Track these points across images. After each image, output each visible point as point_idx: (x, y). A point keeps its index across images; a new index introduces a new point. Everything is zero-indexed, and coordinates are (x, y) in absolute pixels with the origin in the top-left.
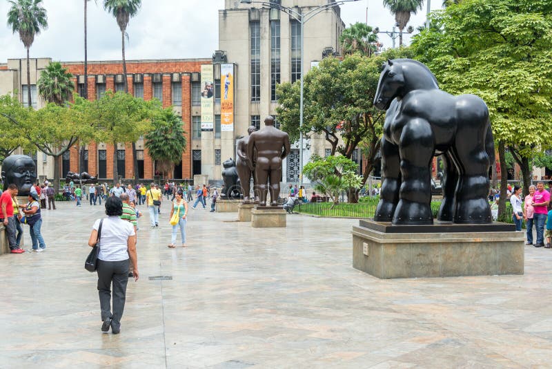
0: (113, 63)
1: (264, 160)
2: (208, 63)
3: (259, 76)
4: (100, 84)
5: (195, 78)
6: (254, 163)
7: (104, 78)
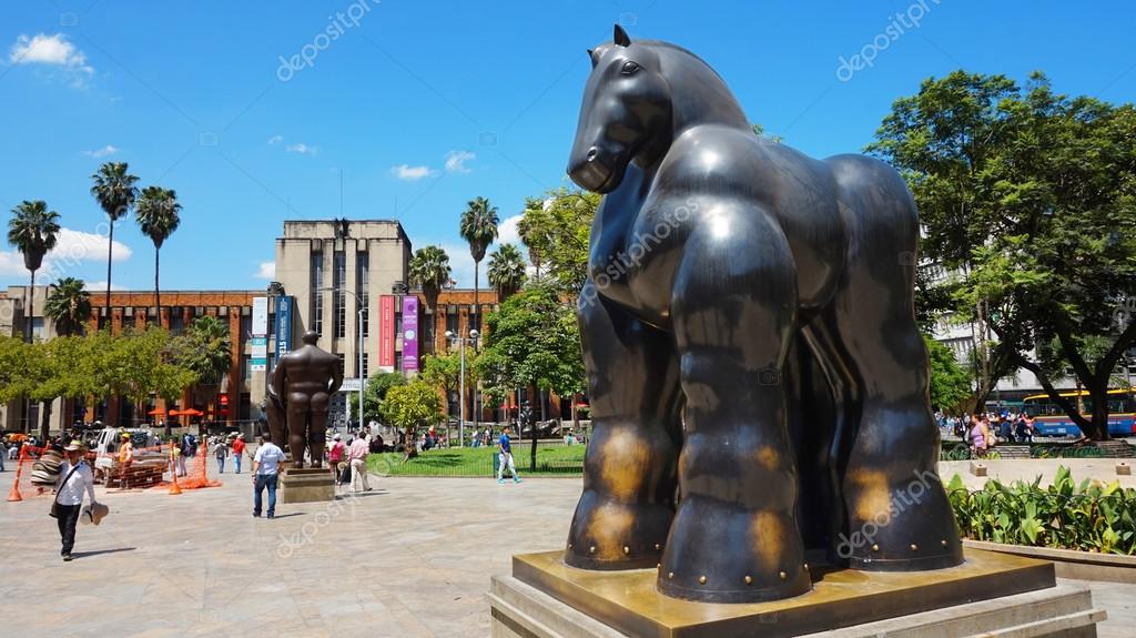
0: (146, 293)
1: (297, 396)
2: (263, 296)
3: (320, 311)
4: (128, 318)
5: (246, 311)
6: (284, 399)
7: (134, 311)
